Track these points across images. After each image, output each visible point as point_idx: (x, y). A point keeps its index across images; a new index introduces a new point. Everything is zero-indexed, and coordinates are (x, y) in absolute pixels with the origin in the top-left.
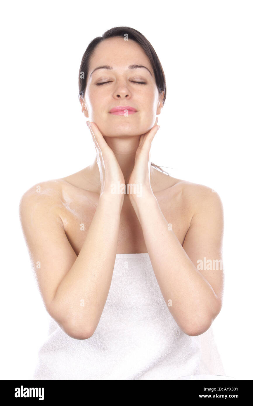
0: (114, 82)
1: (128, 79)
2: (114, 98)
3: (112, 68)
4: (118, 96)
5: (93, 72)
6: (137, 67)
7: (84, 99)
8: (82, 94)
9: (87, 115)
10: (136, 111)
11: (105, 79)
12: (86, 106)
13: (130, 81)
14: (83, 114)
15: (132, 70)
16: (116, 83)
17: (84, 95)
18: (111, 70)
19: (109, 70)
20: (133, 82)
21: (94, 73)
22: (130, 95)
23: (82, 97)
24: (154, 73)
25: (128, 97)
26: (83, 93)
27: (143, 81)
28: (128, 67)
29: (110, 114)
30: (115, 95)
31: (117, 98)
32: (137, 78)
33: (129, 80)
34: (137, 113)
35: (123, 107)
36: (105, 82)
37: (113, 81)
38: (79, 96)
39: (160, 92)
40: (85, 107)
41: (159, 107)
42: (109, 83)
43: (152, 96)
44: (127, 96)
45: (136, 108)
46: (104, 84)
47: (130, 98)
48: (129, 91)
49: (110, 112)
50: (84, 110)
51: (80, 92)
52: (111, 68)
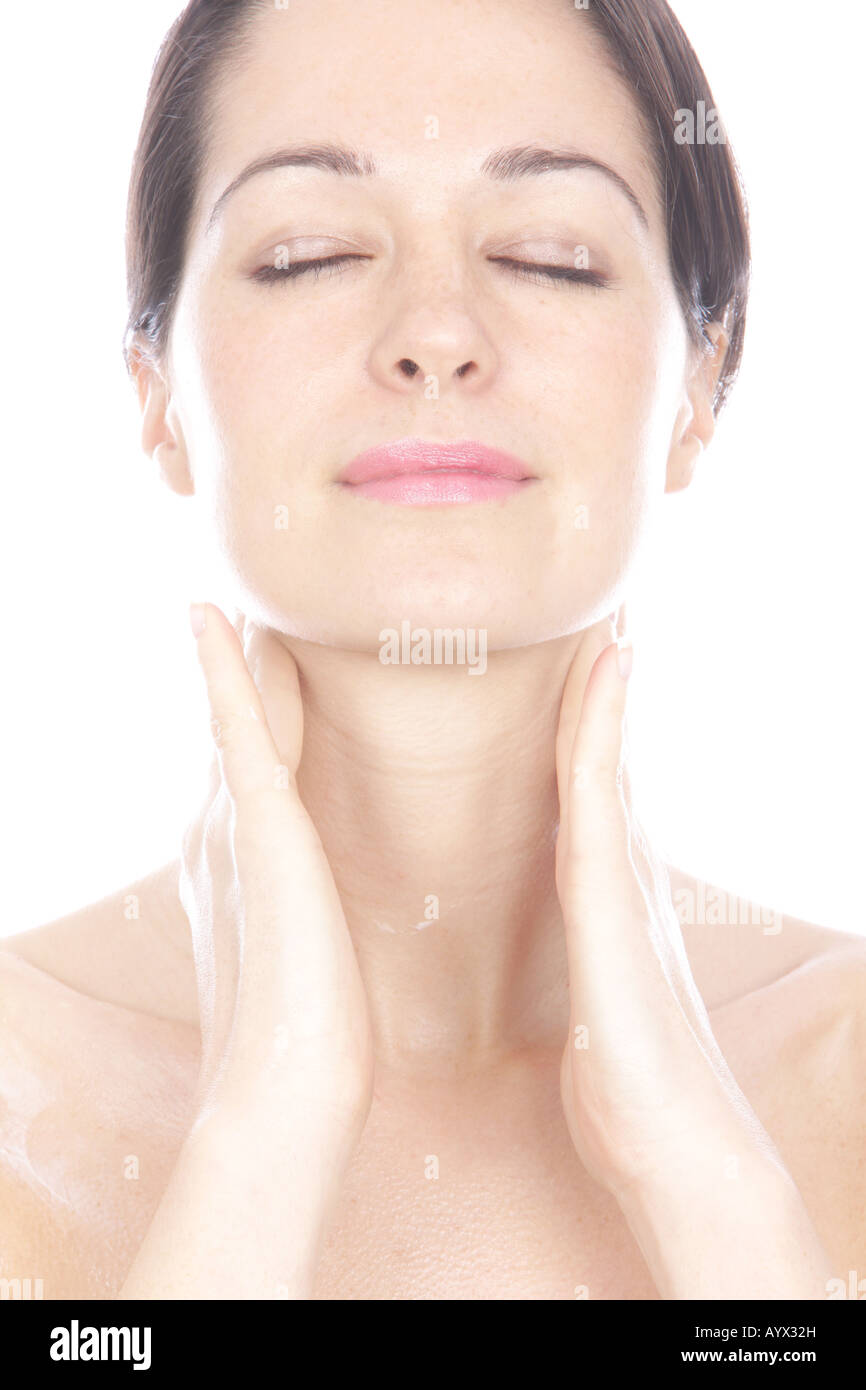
0: (380, 266)
1: (478, 244)
2: (377, 378)
3: (369, 169)
4: (408, 368)
5: (233, 188)
6: (543, 161)
7: (163, 366)
8: (145, 325)
9: (182, 479)
10: (526, 479)
11: (311, 238)
12: (175, 418)
13: (491, 259)
14: (152, 466)
15: (507, 185)
16: (397, 267)
17: (164, 338)
18: (363, 181)
19: (348, 179)
20: (509, 263)
21: (241, 193)
22: (485, 364)
23: (148, 351)
24: (659, 207)
25: (473, 379)
26: (153, 322)
27: (582, 262)
28: (481, 160)
29: (346, 493)
30: (388, 360)
31: (398, 379)
32: (539, 240)
33: (482, 250)
34: (532, 490)
35: (436, 446)
36: (313, 256)
37: (370, 257)
38: (131, 333)
39: (696, 339)
40: (168, 420)
41: (685, 441)
42: (343, 266)
43: (637, 374)
44: (466, 369)
45: (524, 454)
46: (308, 277)
47: (489, 383)
48: (483, 331)
49: (346, 482)
50: (161, 436)
51: (138, 308)
52: (360, 164)
